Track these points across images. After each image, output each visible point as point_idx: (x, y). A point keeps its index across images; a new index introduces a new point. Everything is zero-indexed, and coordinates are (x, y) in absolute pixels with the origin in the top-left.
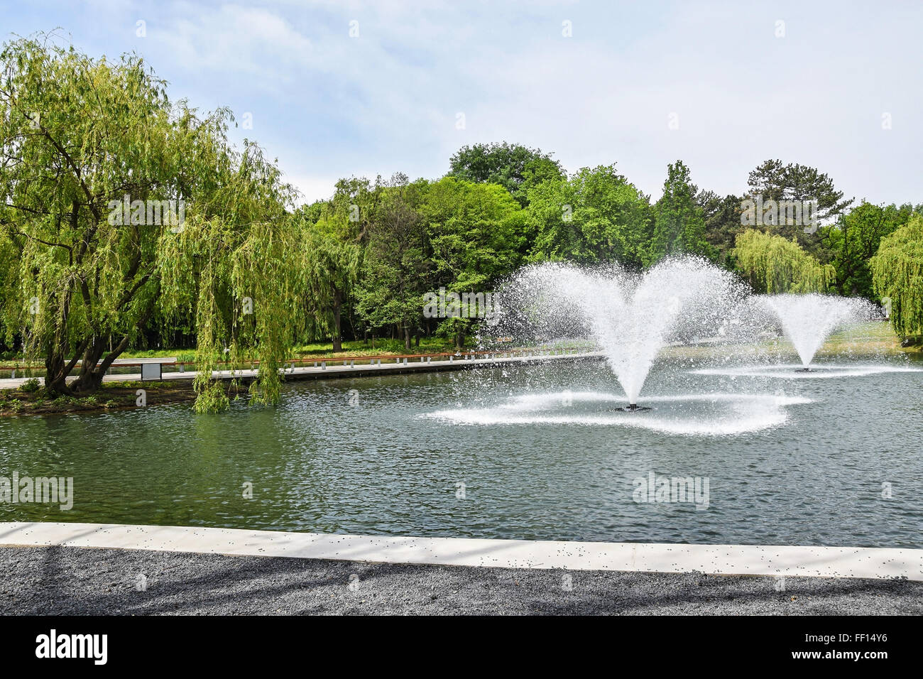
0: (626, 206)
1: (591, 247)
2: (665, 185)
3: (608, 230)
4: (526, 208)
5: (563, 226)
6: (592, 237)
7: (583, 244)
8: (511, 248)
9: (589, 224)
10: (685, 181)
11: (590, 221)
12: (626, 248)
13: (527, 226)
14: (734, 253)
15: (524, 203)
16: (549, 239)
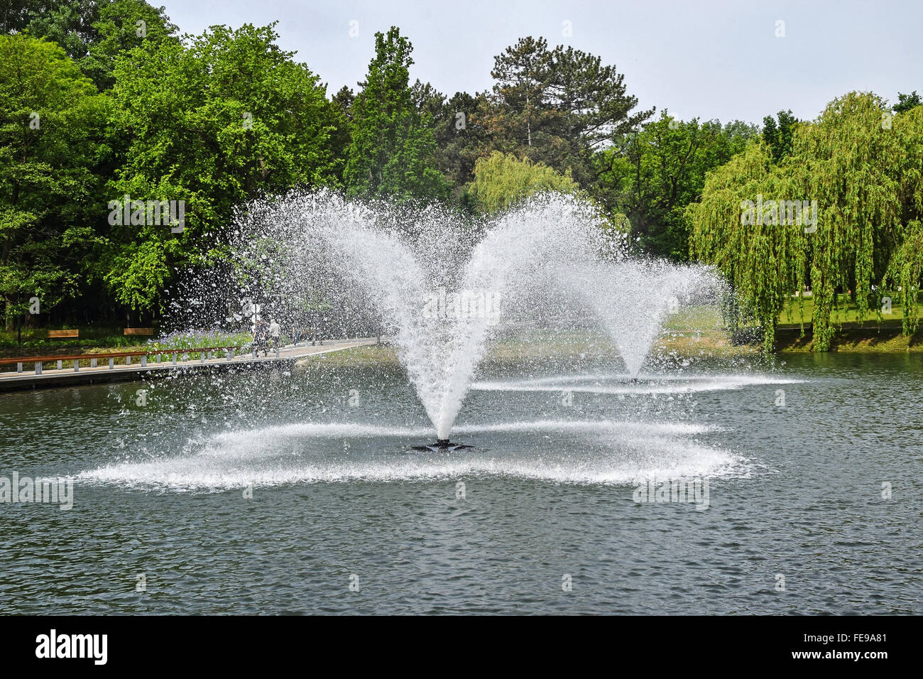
0: (295, 102)
1: (233, 169)
2: (370, 68)
3: (264, 143)
4: (106, 91)
5: (182, 130)
6: (234, 152)
7: (219, 163)
8: (82, 164)
9: (231, 129)
10: (405, 64)
11: (232, 124)
12: (294, 175)
13: (112, 125)
14: (470, 188)
15: (104, 83)
16: (158, 151)
